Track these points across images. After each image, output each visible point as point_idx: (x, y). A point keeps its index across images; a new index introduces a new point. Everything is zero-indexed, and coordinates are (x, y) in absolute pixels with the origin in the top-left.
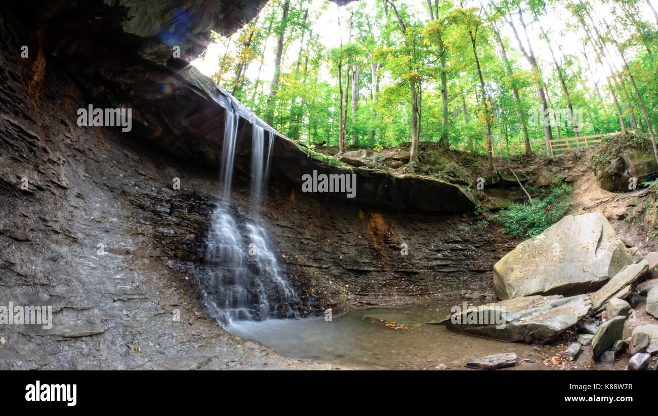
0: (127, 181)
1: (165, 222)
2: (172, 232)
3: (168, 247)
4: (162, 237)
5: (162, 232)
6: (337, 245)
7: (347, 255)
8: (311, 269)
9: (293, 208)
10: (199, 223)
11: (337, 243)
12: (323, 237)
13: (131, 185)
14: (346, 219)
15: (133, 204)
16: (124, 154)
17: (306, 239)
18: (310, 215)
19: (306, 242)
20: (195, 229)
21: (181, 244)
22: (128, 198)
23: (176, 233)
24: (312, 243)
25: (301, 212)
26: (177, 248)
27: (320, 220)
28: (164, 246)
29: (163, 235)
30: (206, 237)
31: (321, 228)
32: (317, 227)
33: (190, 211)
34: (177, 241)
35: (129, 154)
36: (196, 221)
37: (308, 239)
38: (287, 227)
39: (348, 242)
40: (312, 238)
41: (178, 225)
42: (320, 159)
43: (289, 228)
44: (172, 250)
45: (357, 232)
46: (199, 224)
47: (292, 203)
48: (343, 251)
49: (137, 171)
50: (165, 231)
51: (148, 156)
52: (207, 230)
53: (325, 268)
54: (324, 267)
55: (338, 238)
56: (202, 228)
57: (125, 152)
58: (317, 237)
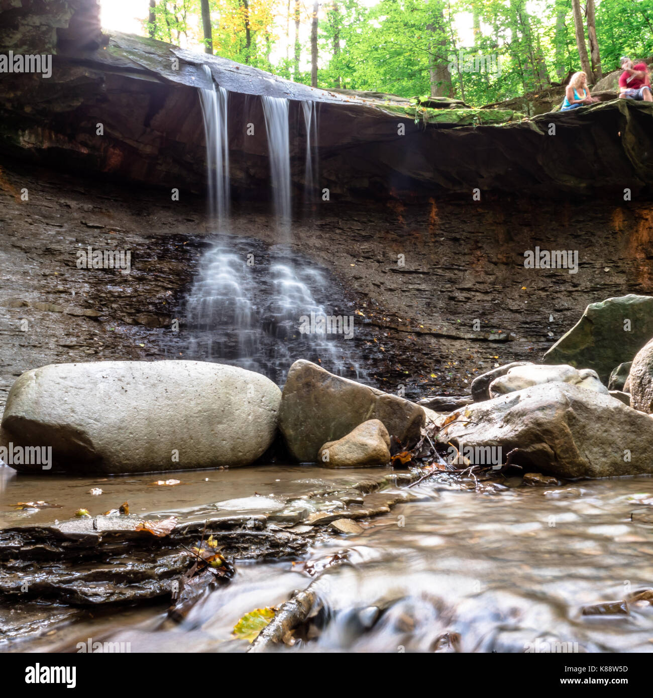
0: (62, 238)
1: (119, 279)
2: (129, 290)
3: (122, 312)
4: (112, 299)
5: (110, 292)
6: (543, 294)
7: (568, 313)
8: (457, 344)
9: (435, 235)
10: (177, 273)
11: (543, 289)
12: (508, 283)
13: (67, 242)
14: (576, 236)
15: (67, 265)
16: (61, 205)
17: (462, 290)
18: (477, 242)
19: (460, 296)
20: (171, 282)
21: (144, 305)
22: (59, 258)
23: (136, 291)
24: (479, 296)
25: (455, 240)
26: (139, 311)
27: (502, 249)
28: (116, 310)
29: (113, 296)
30: (190, 290)
31: (506, 264)
32: (496, 264)
33: (161, 258)
34: (138, 301)
35: (73, 204)
36: (173, 272)
37: (469, 290)
38: (416, 272)
39: (575, 286)
40: (481, 287)
41: (140, 279)
42: (453, 119)
43: (423, 273)
44: (130, 314)
45: (601, 261)
46: (178, 275)
47: (434, 225)
48: (557, 306)
49: (86, 224)
50: (118, 289)
51: (116, 201)
52: (192, 282)
53: (495, 341)
54: (492, 337)
55: (548, 280)
56: (183, 280)
57: (62, 201)
58: (493, 283)
